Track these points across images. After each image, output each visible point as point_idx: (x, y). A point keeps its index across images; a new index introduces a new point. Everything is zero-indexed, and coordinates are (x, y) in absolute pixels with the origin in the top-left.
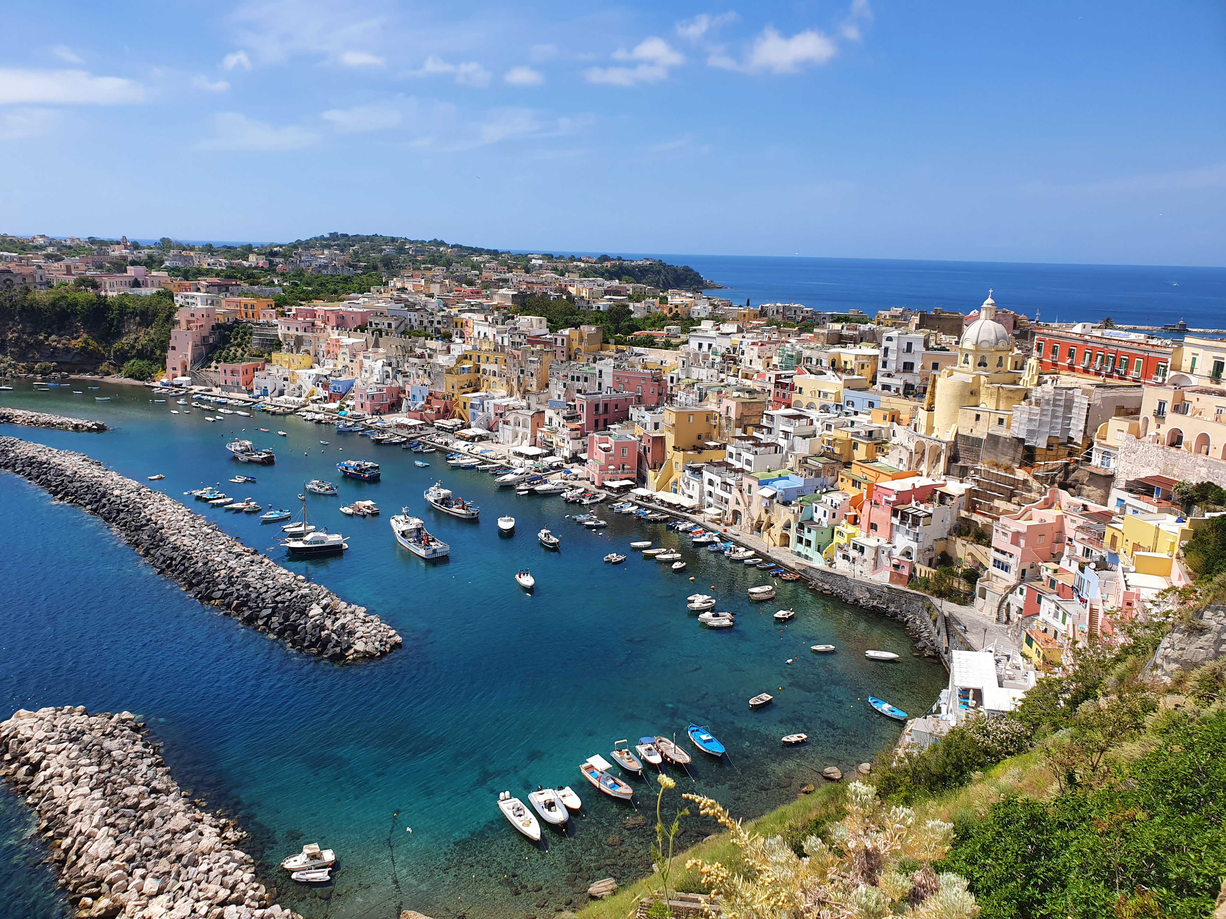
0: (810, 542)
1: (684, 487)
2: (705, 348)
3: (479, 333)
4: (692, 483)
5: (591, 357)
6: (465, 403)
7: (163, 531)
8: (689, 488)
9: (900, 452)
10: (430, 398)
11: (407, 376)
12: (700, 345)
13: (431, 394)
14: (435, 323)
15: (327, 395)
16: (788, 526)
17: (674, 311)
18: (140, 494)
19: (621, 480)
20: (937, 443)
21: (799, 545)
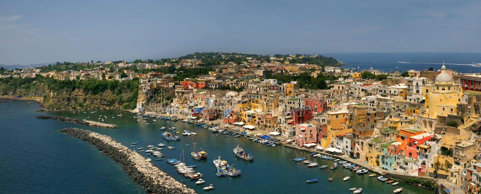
0: (387, 163)
1: (336, 145)
2: (341, 88)
3: (251, 87)
4: (339, 143)
5: (296, 94)
6: (246, 115)
7: (135, 166)
8: (338, 145)
9: (418, 124)
10: (232, 113)
11: (223, 105)
12: (339, 87)
13: (232, 112)
14: (233, 84)
15: (193, 113)
16: (378, 157)
17: (328, 75)
18: (128, 152)
19: (311, 143)
20: (430, 120)
21: (383, 165)
